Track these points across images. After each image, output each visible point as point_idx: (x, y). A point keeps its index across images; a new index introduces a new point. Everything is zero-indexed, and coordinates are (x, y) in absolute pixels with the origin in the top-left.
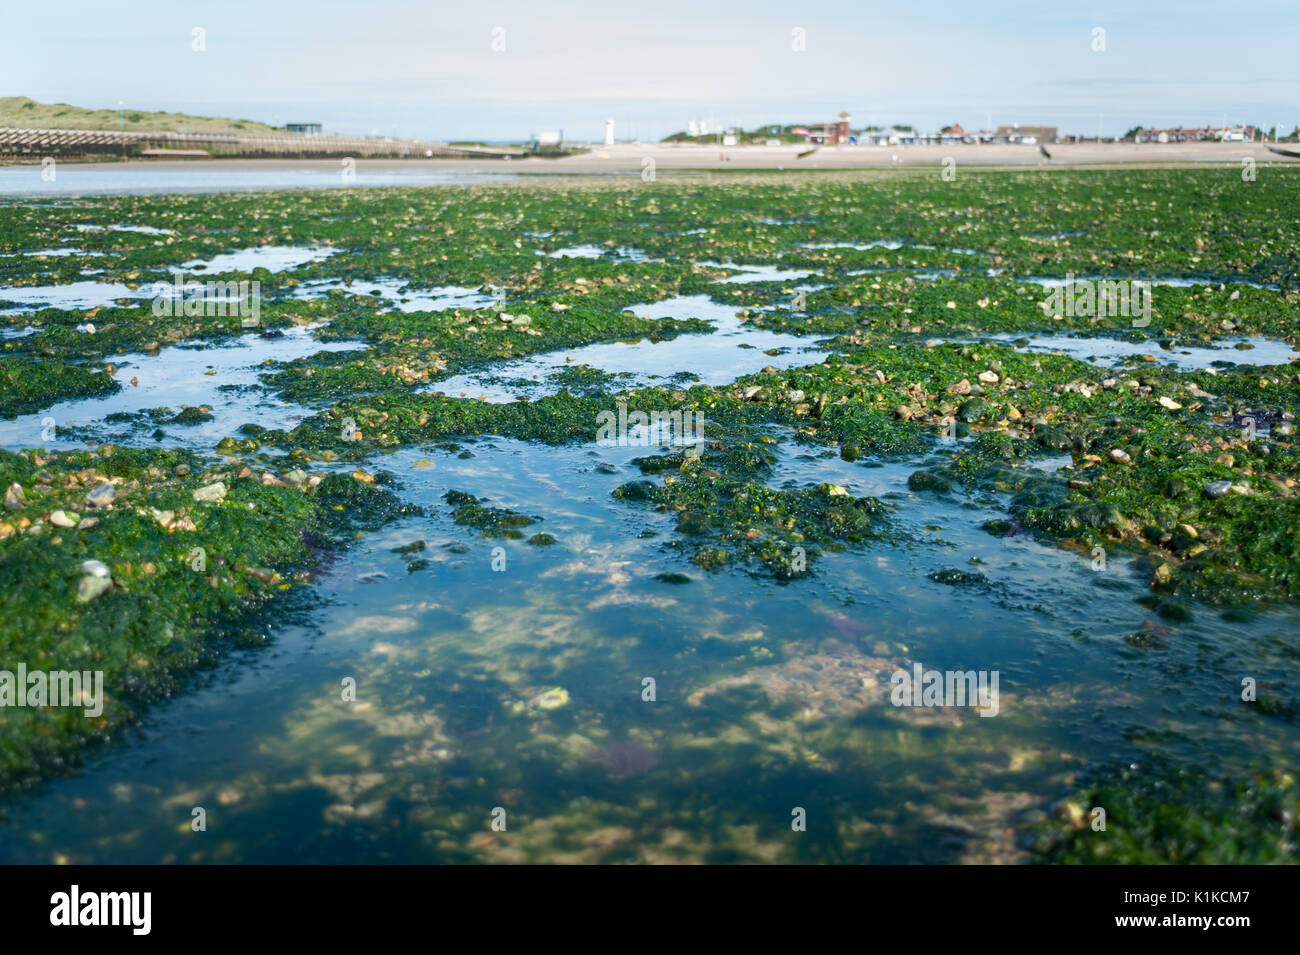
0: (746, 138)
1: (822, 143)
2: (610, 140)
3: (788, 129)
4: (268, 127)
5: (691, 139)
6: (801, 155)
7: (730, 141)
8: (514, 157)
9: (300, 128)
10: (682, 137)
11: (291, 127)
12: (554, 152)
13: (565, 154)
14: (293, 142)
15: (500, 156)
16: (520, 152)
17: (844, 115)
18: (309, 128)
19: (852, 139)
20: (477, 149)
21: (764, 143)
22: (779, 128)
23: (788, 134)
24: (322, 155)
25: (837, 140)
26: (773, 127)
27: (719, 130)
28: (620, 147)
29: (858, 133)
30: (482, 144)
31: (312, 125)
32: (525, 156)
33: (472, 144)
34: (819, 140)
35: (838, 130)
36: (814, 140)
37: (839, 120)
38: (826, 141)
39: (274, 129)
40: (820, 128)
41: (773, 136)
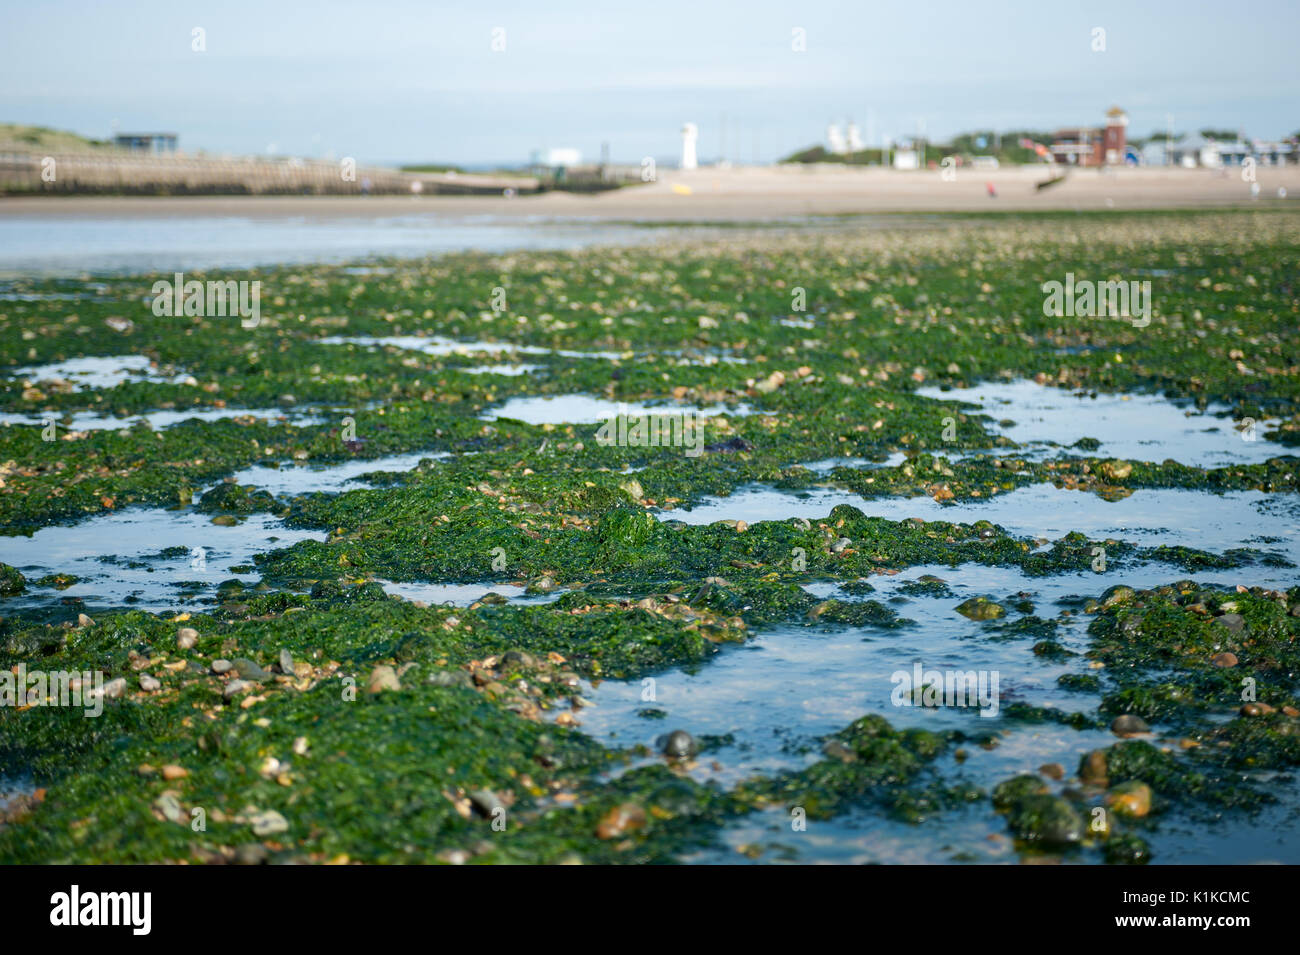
0: (933, 155)
1: (1077, 163)
2: (689, 160)
3: (1009, 140)
4: (83, 141)
5: (834, 159)
6: (1042, 186)
7: (906, 161)
8: (522, 192)
9: (139, 142)
10: (813, 156)
11: (127, 141)
12: (591, 183)
13: (612, 186)
14: (131, 167)
15: (497, 191)
16: (530, 182)
17: (1115, 113)
18: (154, 143)
19: (1130, 156)
20: (451, 178)
21: (965, 164)
22: (990, 138)
23: (1013, 148)
24: (181, 190)
25: (1103, 157)
26: (980, 135)
27: (884, 143)
28: (706, 173)
29: (1138, 144)
30: (459, 170)
31: (161, 138)
32: (541, 190)
33: (443, 169)
34: (1071, 158)
35: (1106, 140)
36: (1061, 159)
37: (1105, 121)
38: (1084, 160)
39: (95, 143)
40: (1072, 138)
41: (984, 153)
